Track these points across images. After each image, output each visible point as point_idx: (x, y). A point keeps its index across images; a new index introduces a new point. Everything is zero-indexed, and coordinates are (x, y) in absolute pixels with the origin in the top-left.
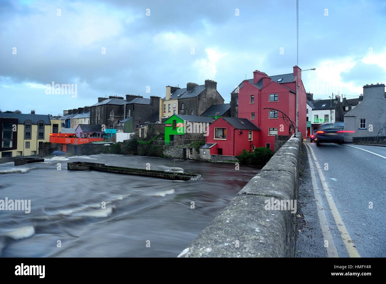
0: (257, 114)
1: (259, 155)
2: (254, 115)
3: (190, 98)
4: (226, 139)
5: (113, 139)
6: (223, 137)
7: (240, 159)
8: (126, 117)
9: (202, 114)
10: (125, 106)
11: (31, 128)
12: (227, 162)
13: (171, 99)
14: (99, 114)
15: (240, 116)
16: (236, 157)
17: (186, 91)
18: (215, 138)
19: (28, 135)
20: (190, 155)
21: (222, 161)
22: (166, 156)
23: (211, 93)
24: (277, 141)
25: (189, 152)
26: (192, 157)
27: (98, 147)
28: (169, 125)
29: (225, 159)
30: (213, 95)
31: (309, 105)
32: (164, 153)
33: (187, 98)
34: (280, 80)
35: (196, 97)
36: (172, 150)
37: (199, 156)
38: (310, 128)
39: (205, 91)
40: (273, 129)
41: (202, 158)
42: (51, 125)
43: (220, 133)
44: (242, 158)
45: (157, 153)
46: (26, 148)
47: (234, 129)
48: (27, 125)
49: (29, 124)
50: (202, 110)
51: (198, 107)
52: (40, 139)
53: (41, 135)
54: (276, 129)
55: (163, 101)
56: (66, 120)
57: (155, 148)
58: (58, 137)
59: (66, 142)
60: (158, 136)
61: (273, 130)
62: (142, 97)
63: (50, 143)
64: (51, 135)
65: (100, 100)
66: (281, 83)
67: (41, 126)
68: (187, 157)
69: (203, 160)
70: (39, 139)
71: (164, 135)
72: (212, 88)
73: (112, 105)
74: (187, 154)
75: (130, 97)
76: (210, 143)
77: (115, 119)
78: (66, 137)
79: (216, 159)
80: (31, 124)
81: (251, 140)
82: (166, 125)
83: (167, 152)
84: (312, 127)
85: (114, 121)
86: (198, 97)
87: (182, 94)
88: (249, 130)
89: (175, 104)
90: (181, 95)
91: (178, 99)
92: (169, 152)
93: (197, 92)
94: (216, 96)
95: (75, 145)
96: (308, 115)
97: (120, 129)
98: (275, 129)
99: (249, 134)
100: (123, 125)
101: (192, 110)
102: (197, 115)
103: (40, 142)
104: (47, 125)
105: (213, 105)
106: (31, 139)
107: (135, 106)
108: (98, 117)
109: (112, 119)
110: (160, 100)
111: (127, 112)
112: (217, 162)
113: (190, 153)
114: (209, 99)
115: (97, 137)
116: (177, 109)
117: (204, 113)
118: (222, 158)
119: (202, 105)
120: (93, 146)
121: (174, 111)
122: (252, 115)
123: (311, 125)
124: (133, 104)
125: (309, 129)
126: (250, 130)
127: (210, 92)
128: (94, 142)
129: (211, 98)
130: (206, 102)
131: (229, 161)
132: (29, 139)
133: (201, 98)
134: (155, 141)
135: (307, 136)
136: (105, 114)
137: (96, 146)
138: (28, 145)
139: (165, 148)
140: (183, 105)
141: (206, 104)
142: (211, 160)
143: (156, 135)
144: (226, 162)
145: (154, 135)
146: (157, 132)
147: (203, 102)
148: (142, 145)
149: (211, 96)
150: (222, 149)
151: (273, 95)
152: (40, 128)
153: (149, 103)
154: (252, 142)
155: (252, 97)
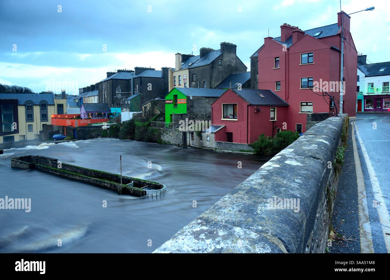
0: (283, 83)
1: (282, 142)
2: (280, 85)
3: (202, 66)
4: (236, 120)
5: (117, 120)
6: (234, 116)
7: (256, 148)
8: (134, 94)
9: (217, 86)
10: (132, 80)
11: (32, 109)
12: (238, 152)
13: (181, 69)
14: (106, 91)
15: (260, 87)
16: (250, 146)
17: (199, 58)
18: (223, 118)
19: (30, 117)
20: (191, 141)
21: (230, 151)
22: (164, 142)
23: (229, 59)
24: (310, 122)
25: (190, 138)
26: (193, 144)
27: (96, 130)
28: (170, 102)
29: (235, 148)
30: (232, 62)
31: (361, 70)
32: (162, 137)
33: (199, 67)
34: (317, 34)
35: (209, 64)
36: (171, 134)
37: (202, 144)
38: (361, 100)
39: (221, 57)
40: (307, 103)
41: (205, 146)
42: (54, 105)
43: (230, 111)
44: (258, 148)
45: (154, 138)
46: (28, 131)
47: (248, 106)
48: (28, 106)
49: (30, 105)
50: (217, 81)
51: (212, 78)
52: (44, 121)
53: (44, 117)
54: (311, 104)
55: (172, 72)
56: (79, 98)
57: (153, 131)
58: (59, 118)
59: (67, 124)
60: (158, 116)
61: (307, 105)
62: (154, 69)
63: (52, 125)
64: (52, 116)
65: (109, 74)
66: (318, 37)
67: (44, 106)
68: (188, 143)
69: (207, 148)
70: (42, 121)
71: (164, 114)
72: (230, 52)
73: (118, 80)
74: (188, 140)
75: (139, 70)
76: (217, 125)
77: (122, 96)
78: (66, 118)
79: (223, 147)
80: (33, 104)
81: (275, 119)
82: (167, 102)
83: (165, 137)
84: (365, 99)
85: (121, 99)
86: (211, 65)
87: (194, 62)
88: (270, 106)
89: (185, 74)
90: (193, 64)
91: (188, 69)
92: (167, 137)
93: (211, 58)
94: (236, 63)
95: (74, 128)
96: (358, 84)
97: (126, 108)
98: (309, 104)
99: (271, 111)
100: (129, 102)
101: (204, 82)
102: (211, 88)
103: (43, 125)
104: (50, 105)
105: (231, 74)
106: (33, 121)
107: (143, 80)
108: (104, 94)
109: (119, 96)
110: (169, 71)
111: (134, 87)
112: (224, 152)
113: (192, 138)
114: (226, 67)
115: (103, 117)
116: (188, 81)
117: (219, 85)
118: (230, 146)
119: (217, 75)
120: (90, 129)
121: (185, 83)
122: (277, 85)
123: (363, 97)
124: (141, 77)
125: (360, 102)
126: (273, 106)
127: (227, 58)
128: (94, 124)
129: (229, 66)
130: (222, 70)
131: (241, 151)
132: (31, 122)
133: (215, 66)
134: (153, 123)
135: (358, 111)
136: (111, 90)
137: (93, 129)
138: (30, 128)
139: (163, 131)
140: (194, 76)
141: (222, 74)
142: (216, 149)
143: (156, 115)
144: (236, 152)
145: (153, 115)
146: (157, 110)
147: (218, 71)
148: (139, 128)
149: (228, 63)
150: (232, 133)
151: (307, 55)
152: (42, 109)
153: (160, 76)
154: (275, 122)
155: (277, 59)
